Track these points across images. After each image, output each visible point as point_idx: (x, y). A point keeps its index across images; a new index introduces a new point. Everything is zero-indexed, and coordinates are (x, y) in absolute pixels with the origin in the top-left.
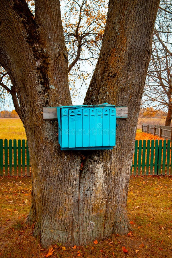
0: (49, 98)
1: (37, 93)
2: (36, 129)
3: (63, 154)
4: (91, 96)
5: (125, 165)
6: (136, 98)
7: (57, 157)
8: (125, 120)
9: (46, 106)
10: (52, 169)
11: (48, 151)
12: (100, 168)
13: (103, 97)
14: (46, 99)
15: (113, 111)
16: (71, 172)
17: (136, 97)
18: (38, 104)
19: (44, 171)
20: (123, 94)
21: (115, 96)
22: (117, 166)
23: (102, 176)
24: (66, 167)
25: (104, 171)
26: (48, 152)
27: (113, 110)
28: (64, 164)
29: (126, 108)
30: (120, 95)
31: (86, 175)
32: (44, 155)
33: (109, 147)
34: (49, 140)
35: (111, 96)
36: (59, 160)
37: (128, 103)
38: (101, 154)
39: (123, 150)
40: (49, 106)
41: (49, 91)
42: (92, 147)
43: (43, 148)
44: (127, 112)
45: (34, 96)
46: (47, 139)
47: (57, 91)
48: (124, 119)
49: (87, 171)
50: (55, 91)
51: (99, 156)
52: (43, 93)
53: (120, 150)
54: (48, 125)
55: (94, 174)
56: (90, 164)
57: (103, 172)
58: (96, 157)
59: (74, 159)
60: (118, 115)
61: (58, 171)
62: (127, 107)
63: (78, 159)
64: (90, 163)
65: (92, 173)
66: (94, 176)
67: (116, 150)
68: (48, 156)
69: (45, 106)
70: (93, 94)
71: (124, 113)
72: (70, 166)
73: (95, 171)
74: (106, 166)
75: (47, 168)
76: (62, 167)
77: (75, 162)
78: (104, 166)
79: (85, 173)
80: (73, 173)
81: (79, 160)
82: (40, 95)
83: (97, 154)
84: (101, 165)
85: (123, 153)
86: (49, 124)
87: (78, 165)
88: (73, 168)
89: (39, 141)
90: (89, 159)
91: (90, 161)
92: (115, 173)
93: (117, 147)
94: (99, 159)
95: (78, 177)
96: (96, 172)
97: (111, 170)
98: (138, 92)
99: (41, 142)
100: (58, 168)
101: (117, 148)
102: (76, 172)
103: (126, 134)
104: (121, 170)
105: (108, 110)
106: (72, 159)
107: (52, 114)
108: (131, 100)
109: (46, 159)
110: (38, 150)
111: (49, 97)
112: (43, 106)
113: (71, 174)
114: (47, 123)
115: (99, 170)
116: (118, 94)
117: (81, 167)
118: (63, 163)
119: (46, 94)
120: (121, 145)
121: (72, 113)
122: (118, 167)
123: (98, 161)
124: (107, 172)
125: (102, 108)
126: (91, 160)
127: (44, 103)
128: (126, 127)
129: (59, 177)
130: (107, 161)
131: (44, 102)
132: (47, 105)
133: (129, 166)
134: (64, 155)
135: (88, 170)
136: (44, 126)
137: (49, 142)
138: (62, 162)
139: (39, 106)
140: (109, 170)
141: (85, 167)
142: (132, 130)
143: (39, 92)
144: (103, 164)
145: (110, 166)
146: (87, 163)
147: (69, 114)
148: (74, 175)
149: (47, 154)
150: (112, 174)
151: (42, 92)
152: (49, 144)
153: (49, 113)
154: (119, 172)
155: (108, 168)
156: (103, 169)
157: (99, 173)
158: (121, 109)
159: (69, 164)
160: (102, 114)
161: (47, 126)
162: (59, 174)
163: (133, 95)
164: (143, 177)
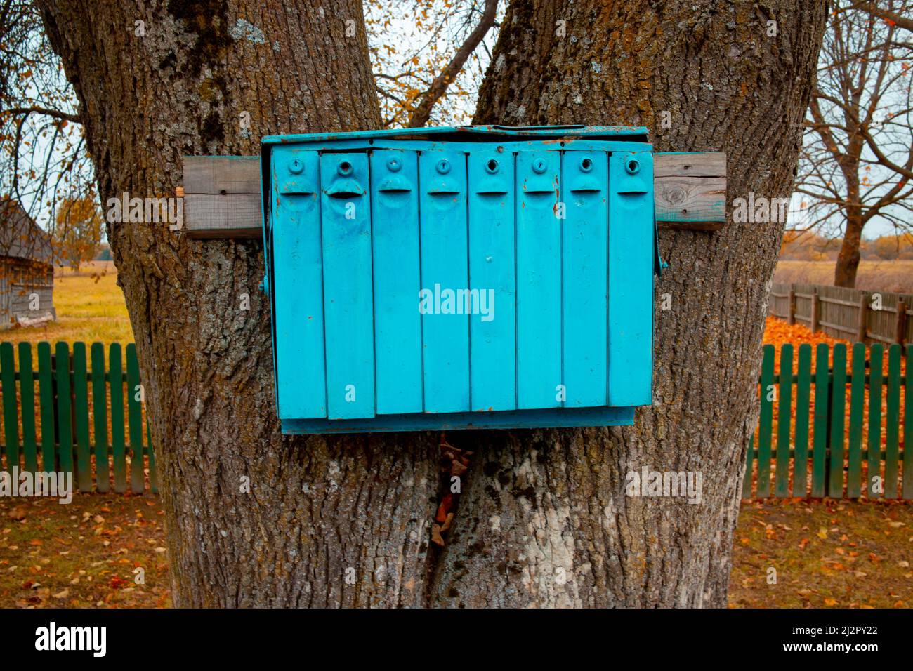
0: (227, 101)
1: (154, 72)
2: (154, 296)
3: (320, 453)
4: (503, 103)
5: (710, 510)
6: (778, 97)
7: (280, 471)
8: (711, 233)
9: (206, 151)
10: (252, 542)
11: (224, 434)
12: (556, 538)
13: (568, 93)
14: (205, 110)
15: (633, 165)
16: (370, 561)
17: (781, 90)
18: (158, 139)
19: (210, 554)
20: (693, 71)
21: (644, 85)
22: (659, 519)
23: (567, 586)
24: (338, 534)
25: (578, 554)
26: (227, 440)
27: (632, 158)
28: (325, 513)
29: (717, 162)
30: (673, 74)
31: (467, 578)
32: (203, 453)
33: (607, 410)
34: (230, 361)
35: (621, 86)
36: (292, 489)
37: (725, 126)
38: (557, 447)
39: (700, 421)
40: (225, 151)
41: (228, 59)
42: (492, 414)
43: (197, 412)
44: (722, 185)
45: (134, 93)
46: (213, 358)
47: (277, 57)
48: (704, 231)
49: (471, 555)
50: (263, 60)
51: (542, 461)
52: (184, 68)
53: (681, 424)
54: (220, 266)
55: (516, 572)
56: (489, 512)
57: (570, 563)
58: (527, 470)
59: (393, 477)
60: (667, 204)
61: (286, 555)
62: (723, 155)
63: (417, 481)
64: (490, 501)
65: (501, 569)
66: (512, 590)
67: (655, 421)
68: (228, 461)
69: (198, 149)
70: (517, 93)
71: (706, 193)
72: (361, 523)
73: (521, 558)
74: (591, 524)
75: (224, 533)
76: (312, 531)
77: (398, 497)
78: (578, 524)
79: (458, 565)
80: (381, 568)
81: (424, 482)
82: (166, 80)
83: (537, 446)
84: (557, 518)
85: (697, 440)
86: (227, 263)
87: (413, 516)
88: (384, 536)
89: (172, 368)
90: (484, 481)
91: (489, 489)
92: (649, 563)
93: (658, 404)
94: (548, 482)
95: (415, 590)
96: (527, 562)
97: (623, 547)
98: (789, 59)
99: (183, 375)
100: (288, 539)
101: (662, 411)
102: (399, 562)
103: (717, 322)
104: (681, 541)
105: (599, 162)
106: (377, 478)
107: (242, 197)
108: (744, 106)
109: (212, 483)
110: (173, 422)
111: (226, 93)
112: (190, 150)
113: (367, 578)
114: (216, 255)
115: (548, 550)
116: (661, 69)
117: (441, 524)
118: (315, 507)
119: (207, 73)
120: (686, 394)
121: (340, 175)
122: (666, 525)
123: (539, 496)
124: (600, 560)
125: (556, 145)
126: (497, 486)
127: (195, 132)
128: (716, 280)
129: (296, 593)
130: (595, 494)
131: (195, 124)
132: (213, 147)
133: (726, 504)
134: (324, 459)
135: (477, 548)
136: (197, 278)
137: (229, 378)
138: (311, 500)
139: (162, 148)
140: (608, 550)
141: (459, 529)
142: (750, 295)
143: (164, 65)
144: (572, 513)
145: (613, 520)
146: (475, 502)
147: (325, 186)
148: (389, 580)
149: (220, 449)
150: (632, 575)
151: (182, 59)
152: (226, 391)
153: (223, 193)
154: (675, 555)
155: (605, 537)
156: (570, 540)
157: (545, 567)
158: (686, 167)
159: (355, 513)
160: (552, 187)
161: (212, 273)
162: (292, 577)
163: (759, 79)
164: (761, 502)
